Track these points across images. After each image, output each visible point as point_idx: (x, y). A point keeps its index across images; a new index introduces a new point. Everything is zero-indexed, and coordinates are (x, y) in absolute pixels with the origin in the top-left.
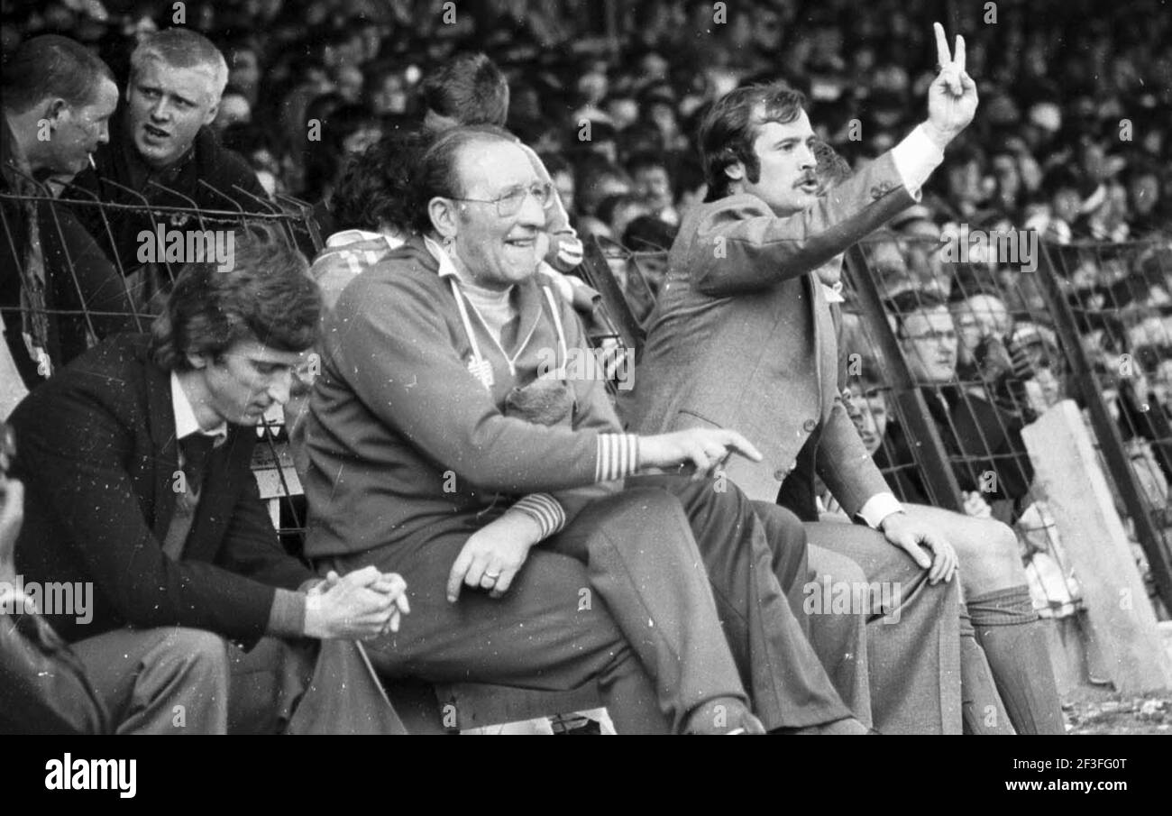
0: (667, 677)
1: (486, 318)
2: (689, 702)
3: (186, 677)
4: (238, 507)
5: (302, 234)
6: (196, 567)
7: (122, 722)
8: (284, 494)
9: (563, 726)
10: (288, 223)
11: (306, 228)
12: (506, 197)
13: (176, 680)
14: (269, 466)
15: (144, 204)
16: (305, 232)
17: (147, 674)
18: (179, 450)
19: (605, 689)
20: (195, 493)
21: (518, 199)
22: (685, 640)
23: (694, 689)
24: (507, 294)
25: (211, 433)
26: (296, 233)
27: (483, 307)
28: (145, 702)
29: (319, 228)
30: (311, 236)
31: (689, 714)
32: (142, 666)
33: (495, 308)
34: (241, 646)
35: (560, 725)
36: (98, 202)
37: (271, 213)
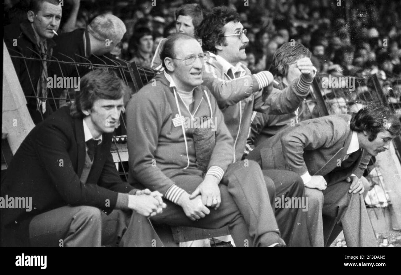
0: (253, 224)
1: (184, 101)
2: (260, 233)
3: (87, 223)
4: (105, 166)
5: (127, 72)
6: (91, 185)
7: (66, 237)
8: (119, 161)
9: (214, 242)
10: (122, 69)
11: (128, 71)
12: (189, 58)
13: (85, 223)
14: (115, 151)
15: (73, 62)
16: (128, 72)
17: (75, 221)
18: (86, 145)
19: (231, 228)
20: (92, 161)
21: (193, 59)
22: (260, 212)
23: (262, 228)
24: (191, 93)
25: (97, 140)
26: (125, 72)
27: (184, 97)
28: (74, 231)
29: (133, 70)
30: (130, 73)
31: (260, 236)
32: (73, 219)
33: (188, 97)
34: (106, 213)
35: (213, 241)
36: (58, 61)
37: (116, 65)
